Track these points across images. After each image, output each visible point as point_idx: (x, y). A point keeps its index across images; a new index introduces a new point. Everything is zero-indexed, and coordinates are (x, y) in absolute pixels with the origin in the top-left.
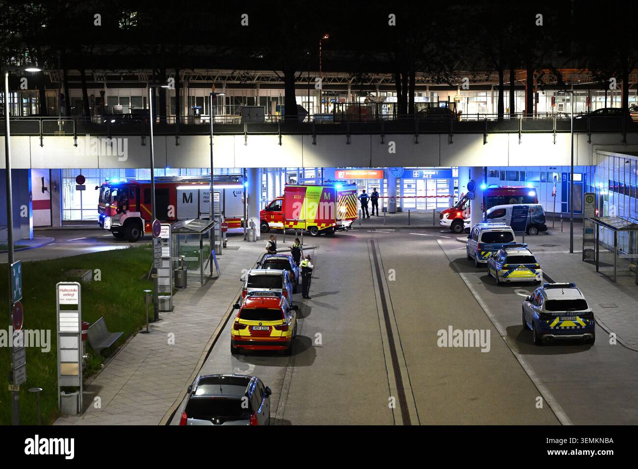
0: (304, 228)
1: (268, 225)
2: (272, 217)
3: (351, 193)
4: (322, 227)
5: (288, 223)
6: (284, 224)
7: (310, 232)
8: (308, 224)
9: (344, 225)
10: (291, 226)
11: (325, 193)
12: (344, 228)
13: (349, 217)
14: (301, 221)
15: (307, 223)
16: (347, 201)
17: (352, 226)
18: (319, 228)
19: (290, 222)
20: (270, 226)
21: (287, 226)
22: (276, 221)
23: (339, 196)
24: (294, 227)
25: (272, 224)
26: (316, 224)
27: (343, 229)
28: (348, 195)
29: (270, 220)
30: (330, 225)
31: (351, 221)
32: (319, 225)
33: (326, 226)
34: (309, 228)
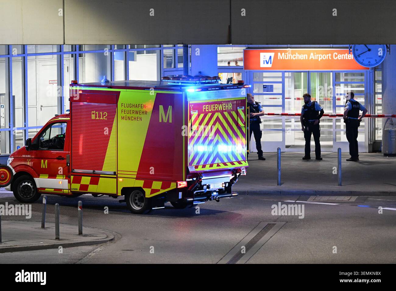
0: (115, 192)
1: (34, 183)
2: (44, 164)
3: (230, 106)
4: (153, 191)
5: (77, 180)
6: (69, 182)
7: (127, 200)
8: (124, 183)
9: (208, 187)
10: (84, 187)
11: (161, 107)
12: (211, 192)
13: (222, 167)
14: (107, 176)
15: (120, 180)
16: (218, 125)
17: (233, 188)
18: (148, 193)
19: (83, 178)
20: (38, 186)
21: (76, 187)
22: (53, 175)
23: (195, 114)
24: (92, 188)
25: (42, 181)
26: (140, 183)
27: (208, 195)
28: (222, 112)
29: (40, 172)
30: (173, 186)
31: (231, 177)
32: (148, 184)
33: (163, 187)
34: (126, 191)
